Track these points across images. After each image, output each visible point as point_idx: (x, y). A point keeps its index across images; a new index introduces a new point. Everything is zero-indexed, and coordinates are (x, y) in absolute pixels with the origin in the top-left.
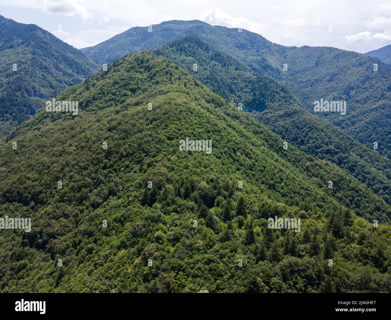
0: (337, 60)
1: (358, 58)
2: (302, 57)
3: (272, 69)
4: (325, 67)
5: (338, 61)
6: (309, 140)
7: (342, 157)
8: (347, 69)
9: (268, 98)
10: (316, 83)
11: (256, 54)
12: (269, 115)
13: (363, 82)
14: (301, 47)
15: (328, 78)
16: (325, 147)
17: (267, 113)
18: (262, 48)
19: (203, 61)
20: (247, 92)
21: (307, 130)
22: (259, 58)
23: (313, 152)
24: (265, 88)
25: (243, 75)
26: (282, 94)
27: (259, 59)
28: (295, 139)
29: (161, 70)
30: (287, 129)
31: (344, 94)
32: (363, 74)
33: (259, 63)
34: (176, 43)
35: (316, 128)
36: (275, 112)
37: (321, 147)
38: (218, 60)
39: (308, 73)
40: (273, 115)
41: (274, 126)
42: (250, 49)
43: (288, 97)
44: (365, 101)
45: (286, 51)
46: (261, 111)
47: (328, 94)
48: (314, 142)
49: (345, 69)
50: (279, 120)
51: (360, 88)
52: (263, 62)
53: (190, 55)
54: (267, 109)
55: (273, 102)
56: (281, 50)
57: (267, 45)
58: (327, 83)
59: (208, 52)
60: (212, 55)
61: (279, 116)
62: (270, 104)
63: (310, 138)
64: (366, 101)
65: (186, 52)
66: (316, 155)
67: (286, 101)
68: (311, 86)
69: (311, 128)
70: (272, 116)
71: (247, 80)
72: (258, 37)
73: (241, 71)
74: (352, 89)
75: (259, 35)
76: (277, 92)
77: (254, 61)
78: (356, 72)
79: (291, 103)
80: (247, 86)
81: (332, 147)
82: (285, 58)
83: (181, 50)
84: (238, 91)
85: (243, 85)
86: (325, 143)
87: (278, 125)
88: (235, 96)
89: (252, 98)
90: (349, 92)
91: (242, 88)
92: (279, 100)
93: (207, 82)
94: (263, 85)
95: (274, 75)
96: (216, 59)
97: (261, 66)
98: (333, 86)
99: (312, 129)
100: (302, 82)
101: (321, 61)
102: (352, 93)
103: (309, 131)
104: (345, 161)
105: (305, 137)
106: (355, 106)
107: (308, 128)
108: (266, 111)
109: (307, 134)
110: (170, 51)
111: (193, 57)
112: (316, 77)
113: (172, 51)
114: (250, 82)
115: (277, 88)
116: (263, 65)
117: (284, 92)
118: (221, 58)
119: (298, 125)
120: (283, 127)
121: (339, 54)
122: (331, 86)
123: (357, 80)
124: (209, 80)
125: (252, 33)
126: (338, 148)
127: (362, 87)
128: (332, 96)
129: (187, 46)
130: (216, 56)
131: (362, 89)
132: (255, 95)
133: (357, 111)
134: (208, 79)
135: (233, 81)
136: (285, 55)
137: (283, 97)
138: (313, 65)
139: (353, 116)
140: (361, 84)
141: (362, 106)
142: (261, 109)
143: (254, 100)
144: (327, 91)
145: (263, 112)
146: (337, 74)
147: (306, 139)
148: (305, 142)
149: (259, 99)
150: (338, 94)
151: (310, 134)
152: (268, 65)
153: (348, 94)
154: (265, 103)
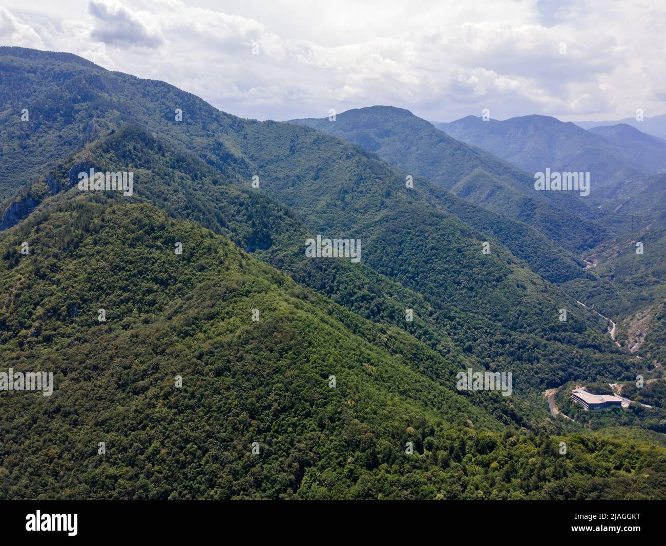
0: (317, 147)
1: (341, 146)
2: (269, 138)
3: (235, 161)
4: (304, 156)
5: (319, 149)
6: (339, 286)
7: (380, 304)
8: (332, 162)
9: (272, 229)
10: (298, 182)
11: (203, 133)
12: (281, 255)
13: (357, 183)
14: (264, 122)
15: (312, 174)
16: (359, 294)
17: (276, 251)
18: (210, 123)
19: (165, 175)
20: (241, 221)
21: (334, 271)
22: (211, 141)
23: (348, 301)
24: (265, 213)
25: (227, 193)
26: (288, 220)
27: (211, 143)
28: (323, 287)
29: (198, 246)
30: (309, 273)
31: (339, 199)
32: (355, 171)
33: (214, 149)
34: (111, 144)
35: (342, 268)
36: (286, 249)
37: (355, 293)
38: (183, 168)
39: (283, 164)
40: (285, 253)
41: (292, 270)
42: (191, 124)
43: (296, 223)
44: (365, 211)
45: (243, 127)
46: (267, 249)
47: (318, 198)
48: (345, 288)
49: (330, 162)
50: (295, 260)
51: (355, 191)
52: (219, 149)
53: (141, 166)
54: (275, 244)
55: (280, 234)
56: (237, 124)
57: (214, 116)
58: (312, 181)
59: (163, 155)
60: (171, 160)
61: (294, 255)
62: (276, 236)
63: (340, 282)
64: (366, 209)
65: (133, 160)
66: (352, 306)
67: (295, 231)
68: (293, 186)
69: (337, 268)
70: (285, 256)
71: (236, 200)
72: (198, 102)
73: (222, 187)
74: (346, 192)
75: (198, 98)
76: (280, 217)
77: (206, 148)
78: (345, 168)
79: (302, 234)
80: (239, 211)
81: (365, 291)
82: (245, 138)
83: (124, 157)
84: (229, 221)
85: (233, 209)
86: (357, 287)
87: (297, 268)
88: (229, 229)
89: (251, 230)
90: (344, 198)
91: (233, 216)
92: (287, 230)
93: (188, 215)
94: (262, 208)
95: (240, 170)
96: (179, 167)
97: (218, 155)
98: (321, 187)
99: (338, 270)
100: (279, 179)
101: (298, 147)
102: (348, 198)
103: (336, 273)
104: (383, 307)
105: (333, 282)
106: (355, 217)
107: (333, 269)
108: (274, 247)
109: (334, 277)
110: (108, 160)
111: (148, 169)
112: (297, 172)
113: (111, 159)
114: (241, 204)
115: (278, 211)
116: (221, 154)
117: (290, 216)
118: (188, 166)
119: (320, 265)
120: (305, 271)
121: (318, 138)
122: (318, 186)
123: (350, 180)
124: (190, 211)
125: (186, 94)
126: (372, 292)
127: (358, 190)
128: (324, 202)
129: (131, 147)
130: (178, 161)
131: (358, 192)
132: (254, 225)
133: (359, 225)
134: (187, 209)
135: (217, 204)
136: (243, 133)
137: (290, 225)
138: (288, 153)
139: (356, 231)
140: (355, 186)
141: (363, 217)
142: (265, 246)
143: (255, 233)
144: (316, 193)
145: (270, 250)
146: (322, 169)
147: (335, 284)
148: (335, 288)
149: (262, 231)
150: (332, 200)
151: (338, 277)
152: (228, 154)
153: (343, 200)
154: (269, 236)
